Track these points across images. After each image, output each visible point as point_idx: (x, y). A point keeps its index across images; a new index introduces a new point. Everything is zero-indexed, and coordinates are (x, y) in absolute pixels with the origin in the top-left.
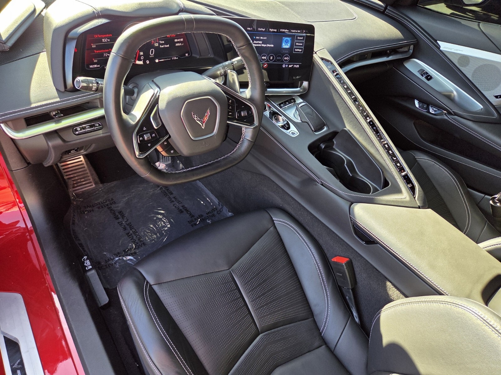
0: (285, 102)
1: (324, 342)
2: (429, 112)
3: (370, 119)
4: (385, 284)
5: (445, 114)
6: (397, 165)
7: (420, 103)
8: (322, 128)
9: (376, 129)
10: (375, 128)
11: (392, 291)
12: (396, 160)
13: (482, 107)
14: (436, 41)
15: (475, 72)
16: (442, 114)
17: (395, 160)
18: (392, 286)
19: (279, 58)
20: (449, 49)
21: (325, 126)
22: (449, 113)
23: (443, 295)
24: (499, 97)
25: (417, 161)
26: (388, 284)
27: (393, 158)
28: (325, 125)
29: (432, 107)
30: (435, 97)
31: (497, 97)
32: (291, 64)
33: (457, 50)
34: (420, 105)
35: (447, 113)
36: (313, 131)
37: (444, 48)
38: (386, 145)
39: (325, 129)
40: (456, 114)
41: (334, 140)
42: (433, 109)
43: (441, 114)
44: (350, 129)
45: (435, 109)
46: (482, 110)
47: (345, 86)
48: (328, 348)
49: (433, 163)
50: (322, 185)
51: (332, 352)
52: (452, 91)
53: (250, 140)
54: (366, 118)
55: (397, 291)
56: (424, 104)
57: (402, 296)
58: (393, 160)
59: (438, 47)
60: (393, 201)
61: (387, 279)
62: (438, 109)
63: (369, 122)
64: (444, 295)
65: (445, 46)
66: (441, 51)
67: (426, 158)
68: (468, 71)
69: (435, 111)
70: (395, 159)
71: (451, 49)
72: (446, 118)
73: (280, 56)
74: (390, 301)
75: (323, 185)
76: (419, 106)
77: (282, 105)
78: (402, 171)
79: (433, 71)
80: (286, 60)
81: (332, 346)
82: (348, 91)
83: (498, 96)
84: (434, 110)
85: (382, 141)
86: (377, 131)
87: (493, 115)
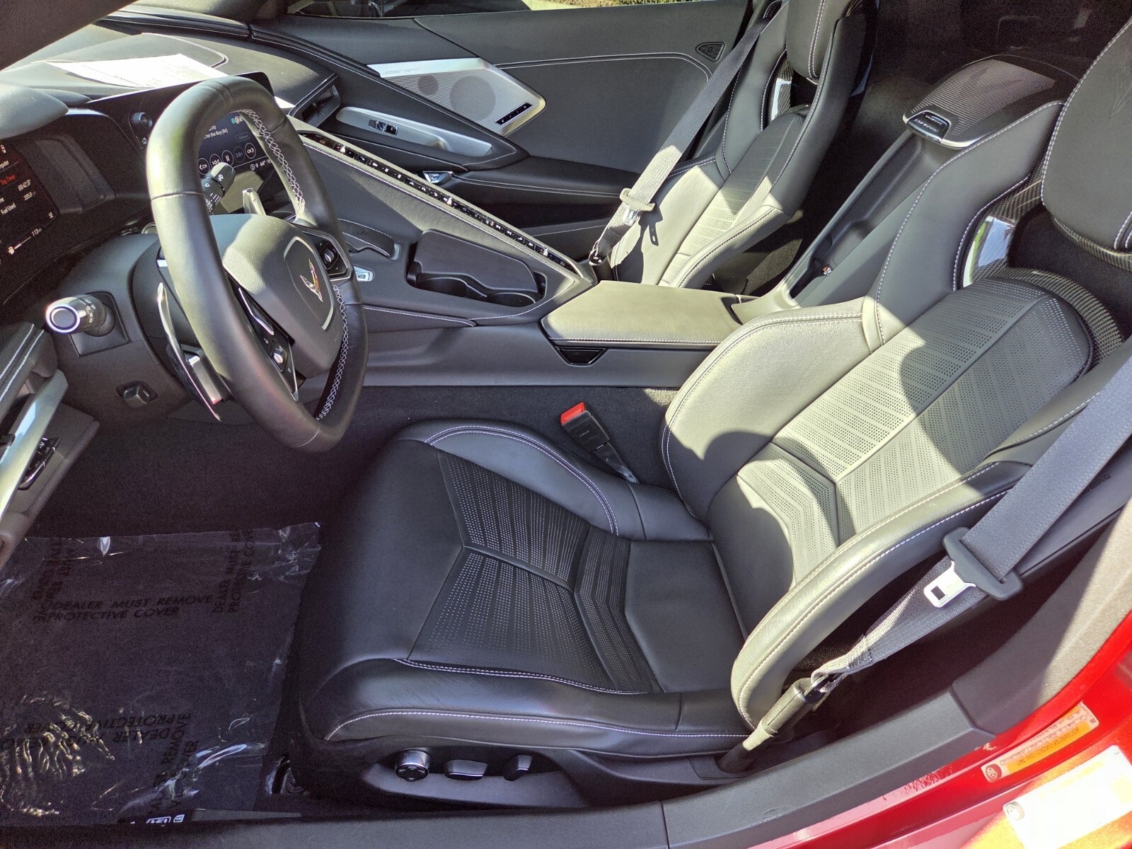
1: (628, 539)
4: (645, 394)
5: (453, 176)
6: (530, 246)
8: (393, 249)
9: (468, 210)
10: (464, 209)
11: (658, 396)
12: (523, 240)
13: (490, 145)
14: (365, 66)
15: (452, 96)
16: (449, 178)
18: (653, 391)
19: (239, 155)
20: (395, 72)
21: (394, 244)
22: (460, 171)
23: (714, 347)
24: (503, 121)
26: (648, 391)
28: (393, 242)
29: (428, 173)
31: (500, 122)
32: (262, 160)
33: (409, 71)
36: (387, 257)
37: (386, 73)
38: (498, 227)
39: (397, 247)
40: (469, 169)
41: (415, 260)
42: (431, 176)
43: (447, 179)
44: (433, 228)
45: (435, 175)
46: (492, 149)
47: (374, 165)
48: (638, 541)
50: (477, 325)
51: (643, 540)
52: (436, 138)
53: (355, 303)
54: (443, 200)
55: (663, 391)
57: (670, 392)
58: (521, 241)
59: (377, 75)
60: (570, 292)
61: (641, 387)
62: (440, 173)
63: (452, 204)
64: (716, 346)
65: (386, 71)
66: (383, 79)
68: (442, 98)
69: (437, 178)
70: (521, 239)
71: (398, 72)
72: (458, 181)
73: (239, 150)
74: (665, 409)
75: (479, 323)
78: (541, 251)
79: (389, 118)
80: (251, 155)
81: (639, 534)
82: (385, 169)
83: (501, 120)
84: (434, 177)
85: (487, 223)
86: (471, 213)
87: (512, 151)
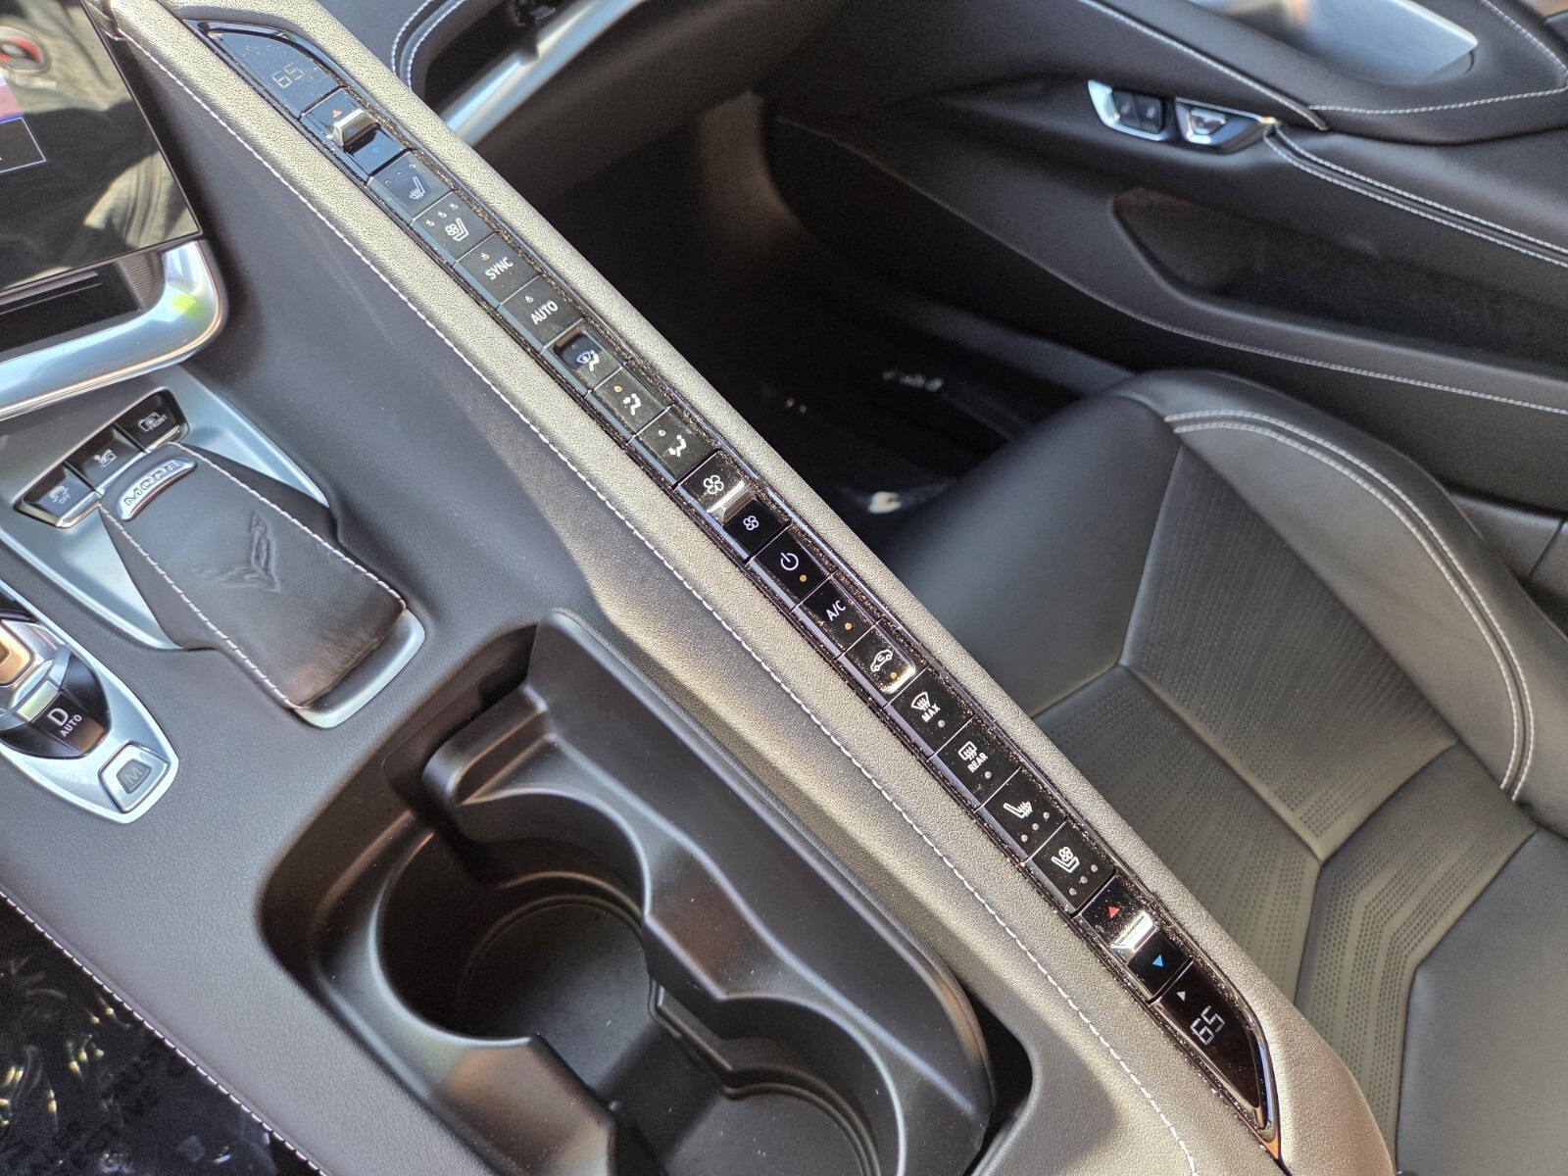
0: (79, 462)
2: (1178, 140)
3: (729, 485)
5: (1272, 134)
6: (1054, 872)
7: (1120, 95)
8: (387, 638)
9: (807, 565)
10: (788, 561)
12: (1035, 817)
13: (1471, 40)
16: (1253, 138)
17: (1032, 818)
21: (407, 614)
22: (1296, 125)
25: (1178, 440)
27: (1006, 806)
28: (399, 610)
29: (1190, 108)
30: (1197, 50)
34: (1126, 109)
35: (1282, 128)
38: (923, 704)
39: (415, 634)
40: (1334, 125)
42: (1199, 120)
43: (1251, 139)
45: (1208, 117)
46: (1478, 59)
47: (450, 230)
49: (1268, 433)
54: (695, 487)
56: (1143, 100)
58: (1015, 826)
62: (1229, 116)
63: (734, 525)
67: (1223, 413)
69: (1214, 128)
70: (1025, 809)
72: (1282, 156)
76: (1123, 120)
77: (53, 494)
78: (1114, 912)
82: (489, 264)
84: (1206, 126)
85: (875, 668)
87: (1547, 78)
